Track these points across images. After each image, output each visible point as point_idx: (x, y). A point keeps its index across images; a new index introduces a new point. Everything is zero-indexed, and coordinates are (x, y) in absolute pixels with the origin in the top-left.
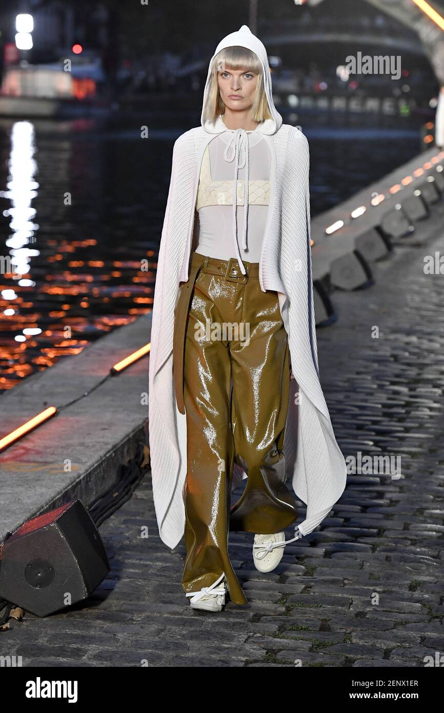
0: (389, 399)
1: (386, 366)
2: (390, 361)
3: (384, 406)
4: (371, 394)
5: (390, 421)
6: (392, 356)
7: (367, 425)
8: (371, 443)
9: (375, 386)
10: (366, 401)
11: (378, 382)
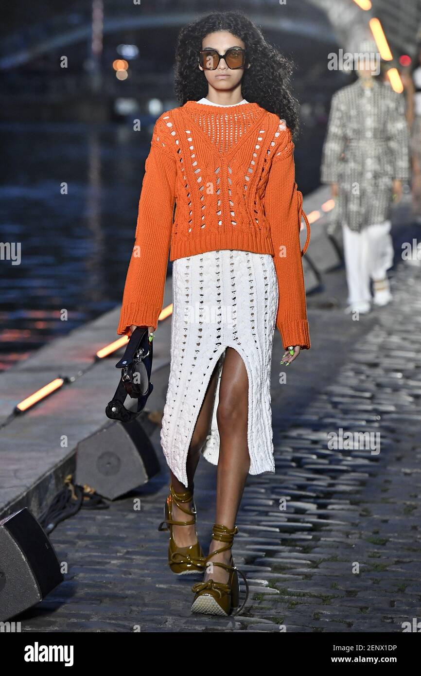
0: (289, 520)
1: (285, 474)
2: (292, 467)
3: (284, 530)
4: (266, 513)
5: (290, 551)
6: (294, 460)
7: (261, 557)
8: (266, 582)
9: (271, 503)
10: (258, 523)
11: (274, 496)
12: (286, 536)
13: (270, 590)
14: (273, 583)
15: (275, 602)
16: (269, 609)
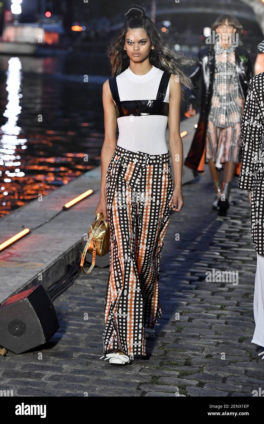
0: (230, 228)
3: (227, 232)
5: (230, 241)
6: (233, 202)
7: (217, 243)
8: (218, 254)
9: (222, 220)
12: (228, 234)
13: (220, 257)
14: (221, 254)
15: (222, 262)
16: (219, 265)
